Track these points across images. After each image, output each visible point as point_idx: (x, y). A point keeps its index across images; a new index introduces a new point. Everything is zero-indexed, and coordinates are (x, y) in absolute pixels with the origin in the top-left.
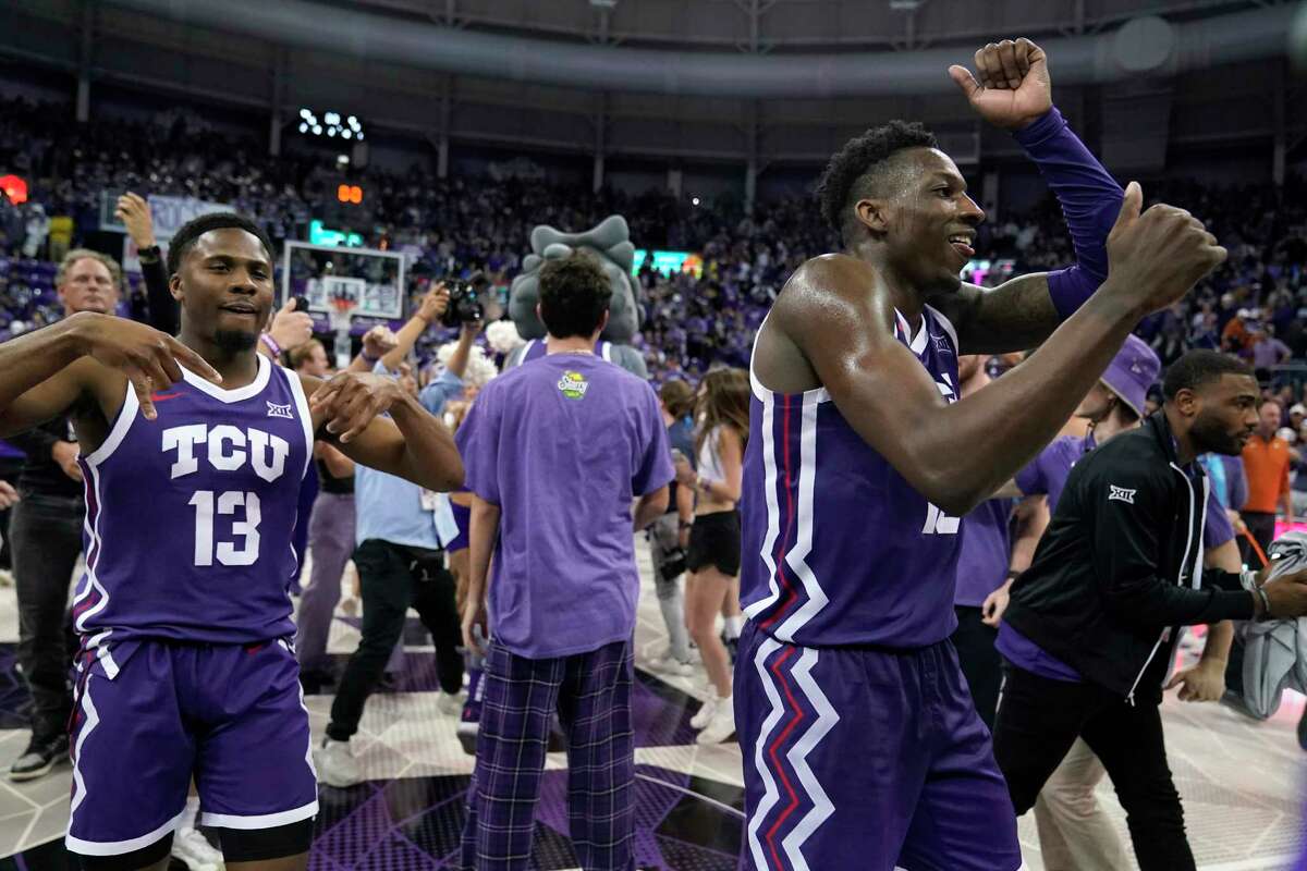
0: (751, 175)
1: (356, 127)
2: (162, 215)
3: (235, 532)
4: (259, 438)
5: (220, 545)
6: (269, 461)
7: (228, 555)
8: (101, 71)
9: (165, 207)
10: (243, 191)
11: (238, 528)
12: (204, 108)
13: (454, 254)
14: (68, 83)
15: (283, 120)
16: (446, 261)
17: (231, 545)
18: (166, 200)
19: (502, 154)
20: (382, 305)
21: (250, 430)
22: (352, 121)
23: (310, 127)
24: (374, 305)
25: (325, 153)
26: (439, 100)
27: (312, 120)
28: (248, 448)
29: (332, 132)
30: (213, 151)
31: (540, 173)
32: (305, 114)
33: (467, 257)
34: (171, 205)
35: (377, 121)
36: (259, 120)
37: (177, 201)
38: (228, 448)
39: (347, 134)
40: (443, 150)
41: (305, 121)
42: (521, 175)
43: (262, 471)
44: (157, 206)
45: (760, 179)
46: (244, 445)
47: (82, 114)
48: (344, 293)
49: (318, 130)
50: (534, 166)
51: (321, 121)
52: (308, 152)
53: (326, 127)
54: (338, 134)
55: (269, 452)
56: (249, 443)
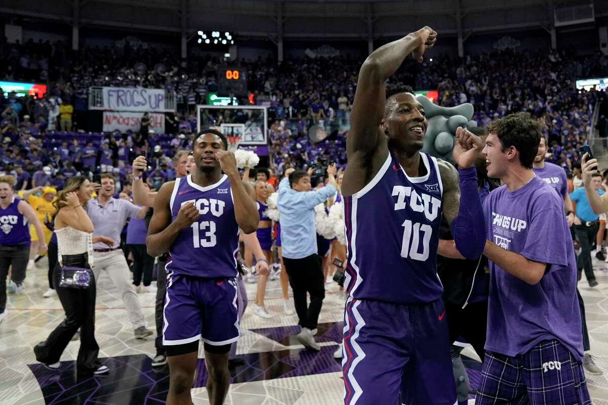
0: (460, 42)
1: (230, 38)
2: (123, 98)
3: (206, 235)
4: (213, 202)
5: (202, 240)
6: (217, 209)
7: (205, 243)
8: (84, 21)
9: (125, 94)
10: (169, 80)
11: (207, 234)
12: (142, 35)
13: (291, 104)
14: (66, 30)
15: (187, 38)
16: (288, 108)
17: (205, 240)
18: (125, 89)
19: (314, 44)
20: (253, 138)
21: (211, 199)
22: (227, 34)
23: (203, 40)
24: (249, 138)
25: (213, 54)
26: (276, 17)
27: (204, 37)
28: (209, 206)
29: (216, 42)
30: (150, 60)
31: (338, 53)
32: (200, 33)
33: (300, 106)
34: (128, 91)
35: (241, 33)
36: (175, 39)
37: (131, 89)
38: (203, 206)
39: (224, 42)
40: (280, 46)
41: (200, 37)
42: (326, 56)
43: (215, 213)
44: (121, 93)
45: (465, 44)
46: (208, 205)
47: (75, 46)
48: (232, 133)
49: (208, 41)
50: (333, 49)
51: (209, 36)
52: (203, 54)
53: (212, 39)
54: (220, 42)
55: (217, 206)
56: (210, 204)
